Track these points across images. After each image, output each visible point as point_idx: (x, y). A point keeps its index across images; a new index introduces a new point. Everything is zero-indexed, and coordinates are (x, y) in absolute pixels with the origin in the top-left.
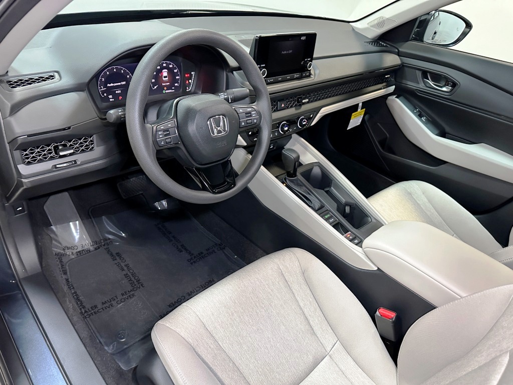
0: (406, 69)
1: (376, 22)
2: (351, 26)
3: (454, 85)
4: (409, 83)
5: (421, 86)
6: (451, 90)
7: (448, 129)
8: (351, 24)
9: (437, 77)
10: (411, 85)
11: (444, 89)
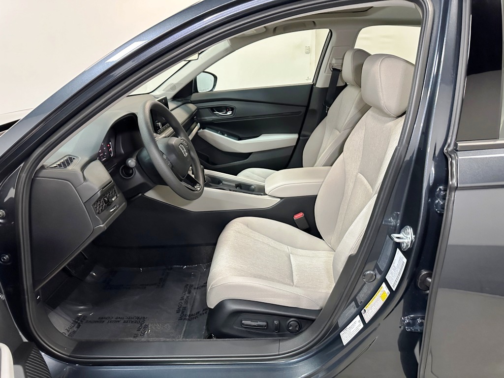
0: (200, 110)
1: (169, 87)
2: (152, 95)
3: (232, 109)
4: (206, 118)
5: (214, 117)
6: (232, 113)
7: (241, 136)
8: (150, 94)
9: (220, 109)
10: (208, 118)
11: (228, 113)
